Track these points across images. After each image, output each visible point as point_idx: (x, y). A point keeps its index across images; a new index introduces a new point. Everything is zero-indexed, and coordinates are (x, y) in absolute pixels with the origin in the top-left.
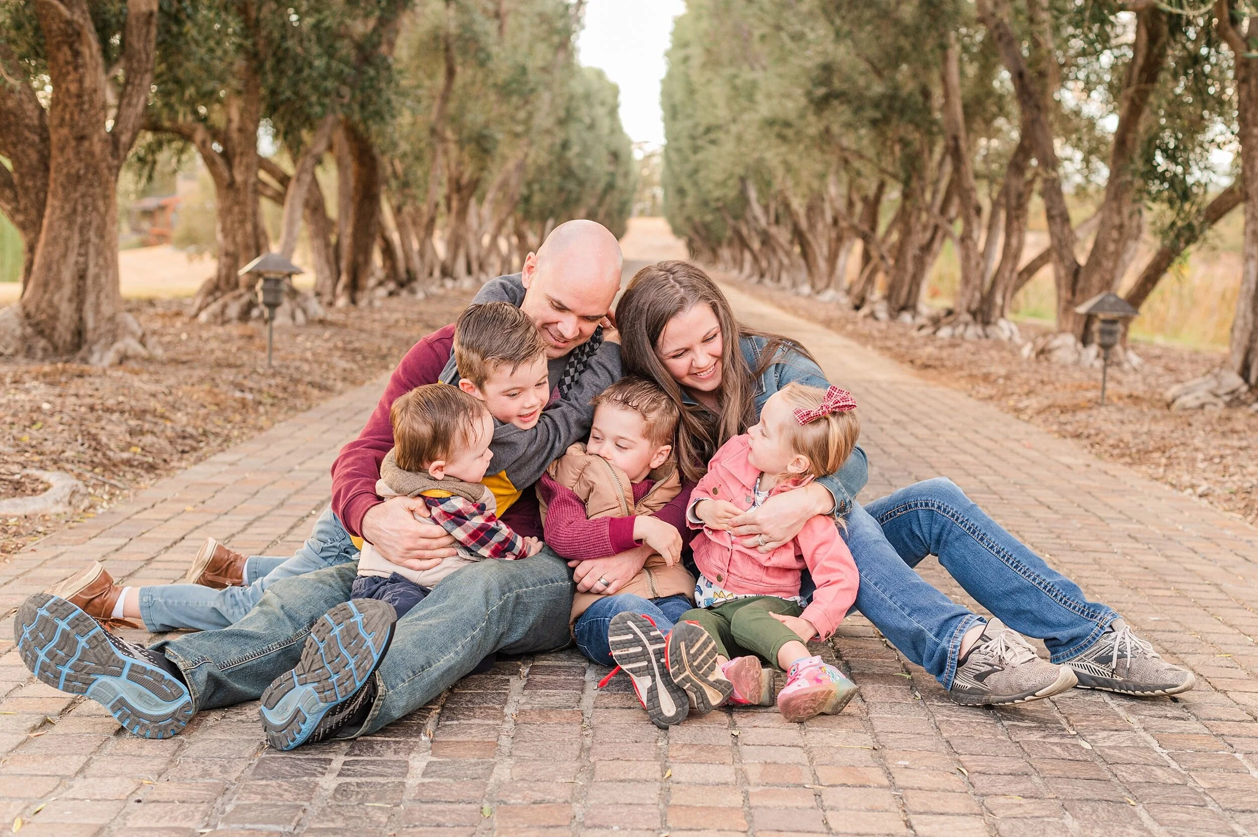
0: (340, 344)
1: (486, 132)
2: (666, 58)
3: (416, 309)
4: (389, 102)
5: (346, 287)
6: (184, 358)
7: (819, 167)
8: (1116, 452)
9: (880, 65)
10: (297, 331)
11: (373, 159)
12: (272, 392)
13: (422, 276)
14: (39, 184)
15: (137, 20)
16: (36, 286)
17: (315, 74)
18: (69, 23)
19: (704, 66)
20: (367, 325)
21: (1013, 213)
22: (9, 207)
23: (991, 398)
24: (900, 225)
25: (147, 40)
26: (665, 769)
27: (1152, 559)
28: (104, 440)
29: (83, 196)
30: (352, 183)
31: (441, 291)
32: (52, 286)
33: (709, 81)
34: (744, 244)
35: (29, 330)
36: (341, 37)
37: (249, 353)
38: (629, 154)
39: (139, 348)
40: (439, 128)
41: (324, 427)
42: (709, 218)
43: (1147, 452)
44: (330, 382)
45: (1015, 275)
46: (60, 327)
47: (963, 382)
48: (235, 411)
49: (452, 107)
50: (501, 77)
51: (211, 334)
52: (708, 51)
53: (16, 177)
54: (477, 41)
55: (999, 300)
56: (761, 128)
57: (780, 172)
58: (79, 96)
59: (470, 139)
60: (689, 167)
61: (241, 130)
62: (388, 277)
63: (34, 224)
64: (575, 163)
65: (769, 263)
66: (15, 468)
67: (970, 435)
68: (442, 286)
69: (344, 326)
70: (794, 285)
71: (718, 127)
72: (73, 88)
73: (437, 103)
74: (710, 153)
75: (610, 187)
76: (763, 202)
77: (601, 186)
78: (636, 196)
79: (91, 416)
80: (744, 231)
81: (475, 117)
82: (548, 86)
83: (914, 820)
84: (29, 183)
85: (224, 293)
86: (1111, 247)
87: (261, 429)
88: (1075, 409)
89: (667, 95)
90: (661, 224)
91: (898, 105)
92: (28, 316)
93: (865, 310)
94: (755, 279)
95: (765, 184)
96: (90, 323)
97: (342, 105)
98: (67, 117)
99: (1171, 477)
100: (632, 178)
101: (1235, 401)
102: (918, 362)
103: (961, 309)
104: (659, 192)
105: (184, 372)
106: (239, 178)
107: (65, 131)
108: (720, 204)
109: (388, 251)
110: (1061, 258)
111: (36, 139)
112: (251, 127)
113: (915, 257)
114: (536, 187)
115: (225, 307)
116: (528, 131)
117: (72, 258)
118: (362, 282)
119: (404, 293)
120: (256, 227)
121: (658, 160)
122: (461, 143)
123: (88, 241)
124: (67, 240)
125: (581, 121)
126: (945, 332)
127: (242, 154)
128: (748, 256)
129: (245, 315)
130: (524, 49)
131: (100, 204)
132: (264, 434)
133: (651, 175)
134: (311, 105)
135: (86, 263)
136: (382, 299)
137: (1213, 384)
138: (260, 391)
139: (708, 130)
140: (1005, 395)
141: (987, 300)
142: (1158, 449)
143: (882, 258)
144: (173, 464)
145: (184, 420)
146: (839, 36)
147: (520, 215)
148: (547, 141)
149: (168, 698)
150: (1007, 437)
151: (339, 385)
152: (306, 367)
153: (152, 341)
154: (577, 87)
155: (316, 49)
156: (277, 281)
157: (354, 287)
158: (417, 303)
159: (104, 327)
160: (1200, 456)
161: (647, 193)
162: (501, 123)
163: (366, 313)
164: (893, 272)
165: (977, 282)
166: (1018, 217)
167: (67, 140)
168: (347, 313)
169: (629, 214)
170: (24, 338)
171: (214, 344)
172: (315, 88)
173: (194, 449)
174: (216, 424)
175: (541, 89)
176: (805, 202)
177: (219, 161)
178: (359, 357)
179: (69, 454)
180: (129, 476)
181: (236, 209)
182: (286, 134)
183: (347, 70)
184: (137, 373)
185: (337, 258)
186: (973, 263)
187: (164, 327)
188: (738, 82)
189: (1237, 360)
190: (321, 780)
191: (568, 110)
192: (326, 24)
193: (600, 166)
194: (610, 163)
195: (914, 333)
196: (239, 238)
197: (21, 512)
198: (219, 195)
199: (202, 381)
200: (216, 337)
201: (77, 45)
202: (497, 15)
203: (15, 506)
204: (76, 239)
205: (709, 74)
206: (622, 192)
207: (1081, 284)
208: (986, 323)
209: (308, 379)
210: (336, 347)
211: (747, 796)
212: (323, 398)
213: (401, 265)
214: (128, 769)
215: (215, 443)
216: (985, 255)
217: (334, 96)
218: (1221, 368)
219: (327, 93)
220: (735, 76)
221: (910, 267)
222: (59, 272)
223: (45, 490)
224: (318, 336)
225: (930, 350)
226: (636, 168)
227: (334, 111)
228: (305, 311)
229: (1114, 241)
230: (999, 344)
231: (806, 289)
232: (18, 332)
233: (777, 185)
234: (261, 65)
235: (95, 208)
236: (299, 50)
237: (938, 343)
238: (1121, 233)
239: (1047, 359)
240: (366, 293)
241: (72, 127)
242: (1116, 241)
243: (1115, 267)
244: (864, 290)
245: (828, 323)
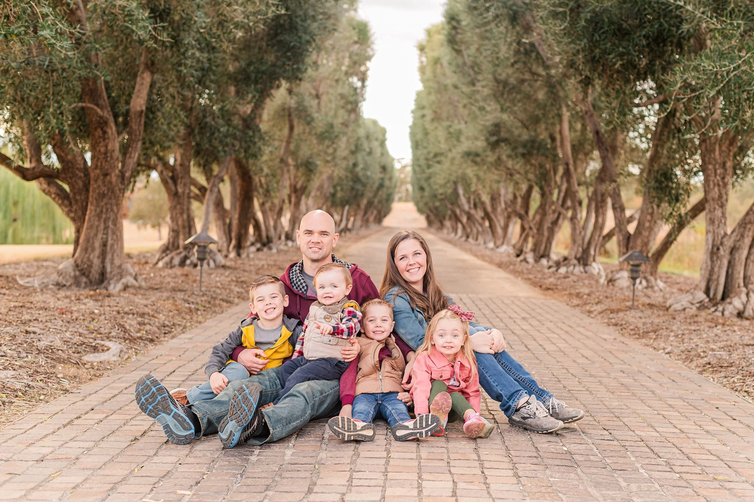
0: (234, 279)
1: (310, 160)
2: (412, 115)
3: (272, 258)
4: (260, 149)
5: (234, 247)
6: (156, 287)
7: (496, 177)
8: (632, 332)
9: (527, 124)
10: (210, 272)
11: (250, 178)
12: (203, 304)
13: (275, 240)
14: (83, 197)
15: (135, 114)
16: (82, 250)
17: (221, 135)
18: (101, 117)
19: (433, 120)
20: (247, 268)
21: (599, 205)
22: (66, 210)
23: (578, 305)
24: (541, 211)
25: (140, 125)
26: (388, 454)
27: (627, 381)
28: (128, 327)
29: (106, 204)
30: (238, 191)
31: (285, 248)
32: (90, 249)
33: (436, 128)
34: (457, 219)
35: (78, 273)
36: (234, 114)
37: (188, 284)
38: (392, 167)
39: (134, 282)
40: (285, 158)
41: (232, 321)
42: (437, 204)
43: (648, 332)
44: (231, 299)
45: (601, 238)
46: (93, 271)
47: (565, 297)
48: (186, 313)
49: (292, 147)
50: (319, 130)
51: (166, 274)
52: (435, 112)
53: (71, 195)
54: (306, 111)
55: (592, 252)
56: (462, 157)
57: (474, 180)
58: (106, 153)
59: (302, 165)
60: (424, 176)
61: (181, 165)
62: (257, 241)
63: (79, 218)
64: (361, 174)
65: (472, 230)
66: (91, 340)
67: (560, 325)
68: (286, 245)
69: (235, 269)
70: (485, 243)
71: (442, 154)
72: (103, 150)
73: (284, 144)
74: (437, 168)
75: (381, 186)
76: (467, 196)
77: (376, 185)
78: (397, 190)
79: (118, 316)
80: (458, 212)
81: (305, 152)
82: (345, 134)
83: (485, 471)
84: (78, 197)
85: (171, 251)
86: (647, 224)
87: (200, 322)
88: (619, 311)
89: (413, 135)
90: (411, 206)
91: (536, 145)
92: (77, 266)
93: (521, 257)
94: (464, 239)
95: (467, 185)
96: (109, 269)
97: (235, 151)
98: (99, 164)
99: (655, 344)
100: (394, 180)
101: (702, 307)
102: (544, 287)
103: (572, 257)
104: (410, 187)
105: (158, 294)
106: (180, 190)
107: (98, 171)
108: (443, 197)
109: (257, 227)
110: (621, 230)
111: (82, 175)
112: (187, 164)
113: (548, 228)
114: (339, 188)
115: (172, 259)
116: (334, 158)
117: (100, 236)
118: (243, 244)
119: (265, 249)
120: (189, 216)
121: (409, 169)
122: (297, 167)
123: (108, 227)
124: (97, 227)
125: (365, 150)
126: (563, 270)
127: (182, 178)
128: (460, 226)
129: (182, 263)
130: (332, 113)
131: (115, 208)
132: (202, 325)
133: (405, 177)
134: (219, 151)
135: (107, 238)
136: (253, 253)
137: (690, 297)
138: (197, 304)
139: (436, 155)
140: (585, 304)
141: (586, 251)
142: (652, 331)
143: (531, 228)
144: (162, 339)
145: (164, 318)
146: (503, 110)
147: (329, 204)
148: (344, 164)
149: (185, 429)
150: (579, 325)
151: (236, 300)
152: (218, 291)
153: (140, 278)
154: (361, 132)
155: (221, 121)
156: (205, 247)
157: (239, 247)
158: (272, 255)
159: (116, 271)
160: (672, 334)
161: (403, 188)
162: (319, 155)
163: (246, 261)
164: (536, 236)
165: (581, 242)
166: (602, 207)
167: (99, 175)
168: (235, 262)
169: (393, 200)
170: (75, 277)
171: (168, 279)
172: (221, 142)
173: (170, 332)
174: (178, 320)
175: (341, 136)
176: (489, 197)
177: (170, 181)
178: (245, 286)
179: (113, 334)
180: (142, 344)
181: (178, 207)
182: (204, 166)
183: (238, 133)
184: (135, 295)
185: (230, 231)
186: (578, 232)
187: (140, 269)
188: (451, 130)
189: (703, 285)
190: (251, 458)
191: (356, 146)
192: (226, 108)
193: (376, 175)
194: (381, 172)
195: (546, 271)
196: (180, 222)
197: (98, 360)
198: (169, 199)
199: (168, 298)
200: (169, 275)
201: (105, 128)
202: (318, 96)
203: (96, 357)
204: (102, 226)
205: (435, 124)
206: (388, 188)
207: (631, 244)
208: (585, 265)
209: (221, 297)
210: (232, 281)
211: (420, 463)
212: (229, 307)
213: (264, 234)
214: (174, 453)
215: (179, 329)
216: (584, 228)
217: (230, 146)
218: (695, 289)
219: (227, 145)
220: (450, 126)
221: (546, 233)
222: (93, 243)
223: (108, 350)
224: (222, 274)
225: (552, 280)
226: (397, 174)
227: (231, 155)
228: (214, 261)
229: (649, 221)
230: (591, 276)
231: (491, 245)
232: (72, 274)
233: (473, 188)
234: (193, 131)
235: (112, 210)
236: (213, 123)
237: (557, 276)
238: (652, 217)
239: (613, 285)
240: (246, 250)
241: (101, 169)
242: (650, 221)
243: (650, 235)
244: (522, 246)
245: (500, 265)
